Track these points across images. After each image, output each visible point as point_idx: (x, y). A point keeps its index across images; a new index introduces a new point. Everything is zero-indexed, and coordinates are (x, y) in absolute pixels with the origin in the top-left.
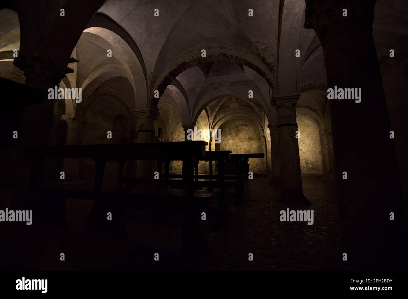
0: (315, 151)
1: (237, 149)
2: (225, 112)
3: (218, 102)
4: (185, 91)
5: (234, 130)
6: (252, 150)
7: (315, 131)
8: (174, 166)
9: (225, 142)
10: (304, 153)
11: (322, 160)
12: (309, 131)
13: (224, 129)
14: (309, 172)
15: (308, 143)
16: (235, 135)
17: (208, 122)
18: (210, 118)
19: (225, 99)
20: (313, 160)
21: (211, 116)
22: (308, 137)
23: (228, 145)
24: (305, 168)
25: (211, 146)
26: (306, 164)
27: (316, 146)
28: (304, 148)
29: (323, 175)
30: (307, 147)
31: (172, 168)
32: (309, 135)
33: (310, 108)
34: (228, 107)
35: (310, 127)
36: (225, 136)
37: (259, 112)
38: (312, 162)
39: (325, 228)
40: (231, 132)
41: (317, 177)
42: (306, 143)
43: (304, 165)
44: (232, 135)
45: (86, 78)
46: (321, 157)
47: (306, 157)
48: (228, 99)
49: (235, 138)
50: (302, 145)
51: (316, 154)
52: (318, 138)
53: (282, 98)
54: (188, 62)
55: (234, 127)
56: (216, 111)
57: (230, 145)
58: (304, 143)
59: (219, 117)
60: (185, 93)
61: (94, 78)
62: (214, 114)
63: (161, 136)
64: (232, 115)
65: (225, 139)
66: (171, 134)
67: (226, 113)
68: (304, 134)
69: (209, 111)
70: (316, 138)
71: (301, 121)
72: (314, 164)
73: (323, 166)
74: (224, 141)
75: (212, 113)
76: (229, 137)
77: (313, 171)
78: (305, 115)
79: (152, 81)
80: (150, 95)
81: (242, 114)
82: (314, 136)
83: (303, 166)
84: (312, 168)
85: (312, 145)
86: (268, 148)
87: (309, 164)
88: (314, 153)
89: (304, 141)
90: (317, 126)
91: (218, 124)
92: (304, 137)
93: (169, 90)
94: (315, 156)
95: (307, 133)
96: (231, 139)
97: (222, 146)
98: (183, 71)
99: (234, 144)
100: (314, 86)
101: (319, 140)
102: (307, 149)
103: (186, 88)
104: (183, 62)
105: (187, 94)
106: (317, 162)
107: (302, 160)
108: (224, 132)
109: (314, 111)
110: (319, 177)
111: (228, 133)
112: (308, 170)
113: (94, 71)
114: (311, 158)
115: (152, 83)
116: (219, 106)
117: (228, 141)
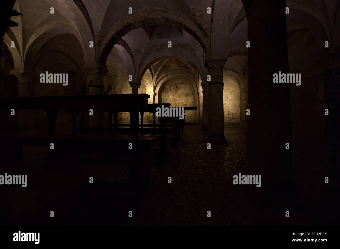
0: (236, 105)
1: (176, 103)
2: (166, 72)
3: (161, 63)
4: (131, 51)
5: (174, 88)
6: (188, 104)
7: (236, 90)
8: (123, 117)
9: (167, 97)
10: (227, 106)
11: (240, 112)
12: (232, 89)
13: (165, 86)
14: (230, 121)
15: (231, 98)
16: (175, 91)
17: (152, 80)
18: (154, 77)
19: (167, 60)
20: (234, 112)
21: (155, 75)
22: (231, 94)
23: (169, 100)
24: (227, 118)
25: (155, 100)
26: (228, 115)
27: (236, 101)
28: (228, 103)
29: (240, 123)
30: (230, 102)
31: (121, 119)
32: (232, 92)
33: (234, 70)
34: (169, 67)
35: (233, 86)
36: (166, 92)
37: (195, 72)
38: (233, 113)
39: (238, 160)
40: (172, 89)
41: (235, 125)
42: (230, 99)
43: (227, 115)
44: (172, 92)
45: (32, 33)
46: (240, 109)
47: (228, 109)
48: (169, 61)
49: (175, 94)
50: (226, 100)
51: (236, 107)
52: (238, 95)
53: (212, 61)
54: (133, 24)
55: (174, 84)
56: (159, 70)
57: (171, 100)
58: (228, 99)
59: (161, 76)
60: (132, 53)
61: (41, 33)
62: (157, 73)
63: (111, 91)
64: (172, 75)
65: (166, 94)
66: (119, 90)
67: (168, 72)
68: (229, 92)
69: (153, 70)
70: (237, 95)
71: (227, 81)
72: (234, 115)
73: (240, 116)
74: (165, 96)
75: (155, 72)
76: (170, 93)
77: (233, 120)
78: (230, 76)
79: (100, 39)
80: (99, 53)
81: (181, 74)
82: (236, 93)
83: (226, 117)
84: (232, 118)
85: (233, 100)
86: (200, 102)
87: (231, 115)
88: (235, 106)
89: (228, 97)
90: (238, 85)
91: (160, 82)
92: (228, 94)
93: (116, 49)
94: (235, 109)
95: (231, 90)
96: (171, 95)
97: (164, 101)
98: (129, 32)
99: (174, 99)
100: (239, 52)
101: (239, 96)
102: (230, 103)
103: (132, 48)
104: (128, 22)
105: (133, 53)
106: (236, 113)
107: (226, 112)
108: (166, 88)
109: (237, 73)
110: (236, 124)
111: (169, 90)
112: (229, 119)
113: (40, 26)
114: (232, 110)
115: (100, 41)
116: (161, 66)
117: (169, 96)
